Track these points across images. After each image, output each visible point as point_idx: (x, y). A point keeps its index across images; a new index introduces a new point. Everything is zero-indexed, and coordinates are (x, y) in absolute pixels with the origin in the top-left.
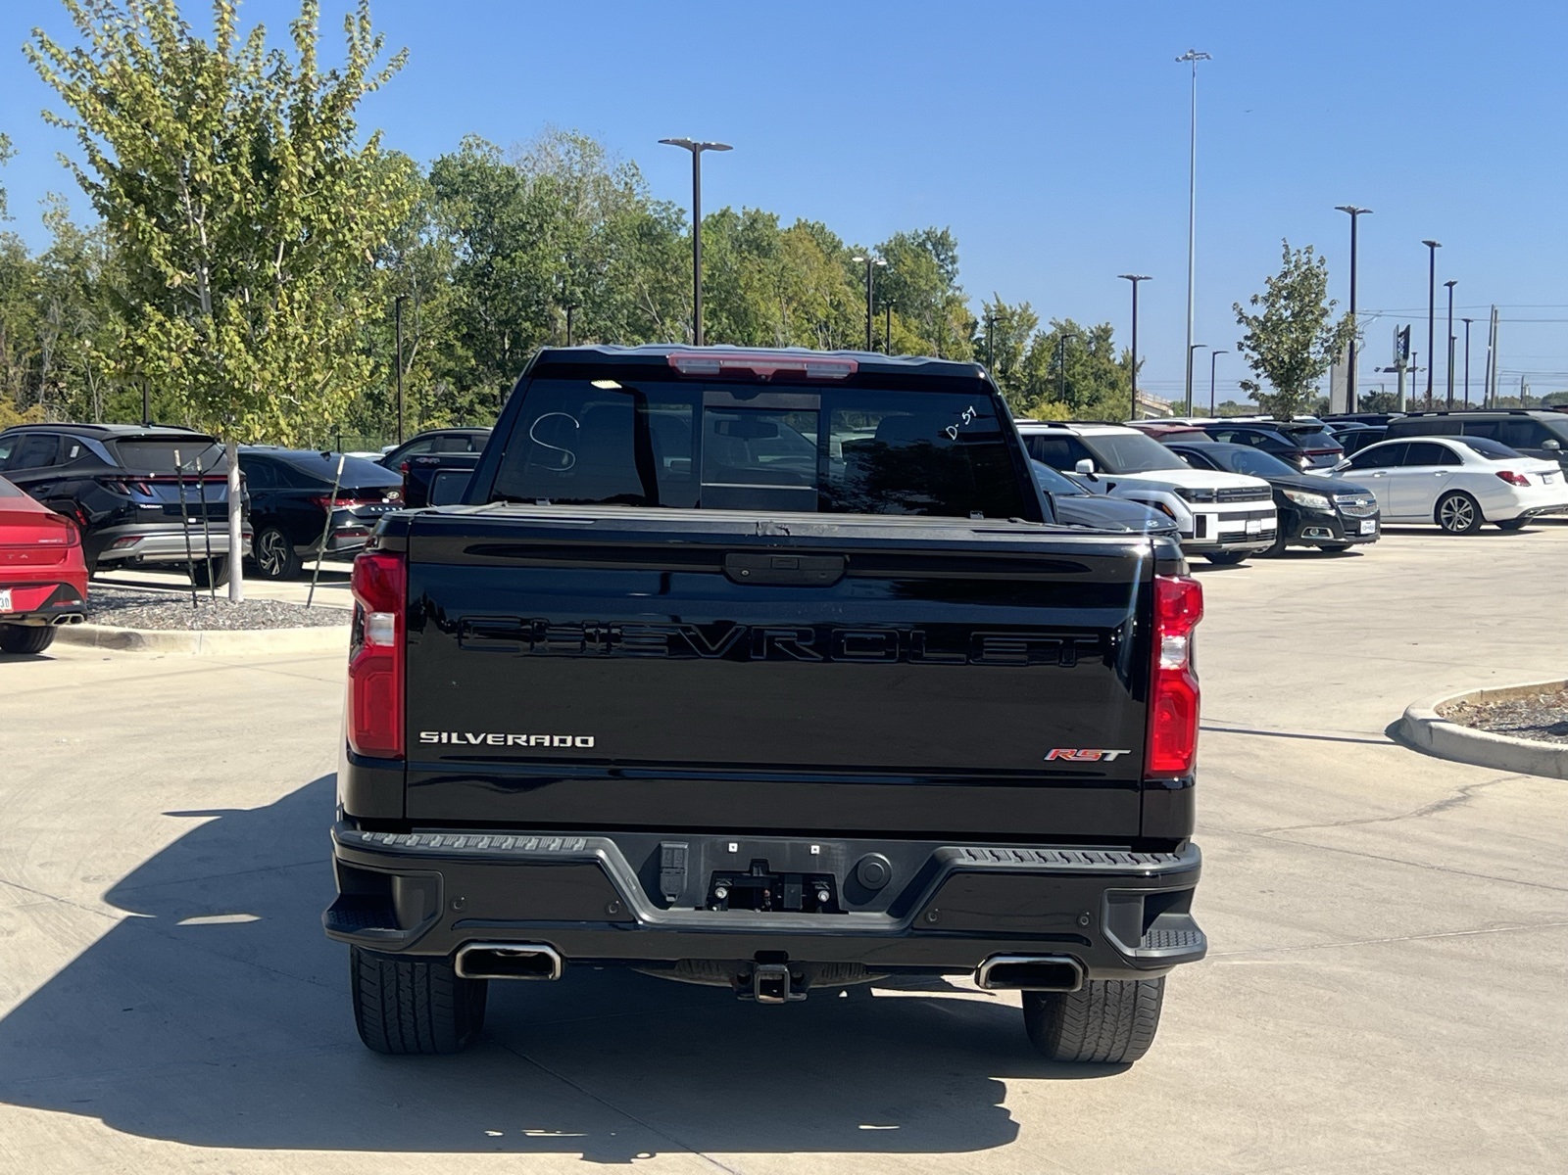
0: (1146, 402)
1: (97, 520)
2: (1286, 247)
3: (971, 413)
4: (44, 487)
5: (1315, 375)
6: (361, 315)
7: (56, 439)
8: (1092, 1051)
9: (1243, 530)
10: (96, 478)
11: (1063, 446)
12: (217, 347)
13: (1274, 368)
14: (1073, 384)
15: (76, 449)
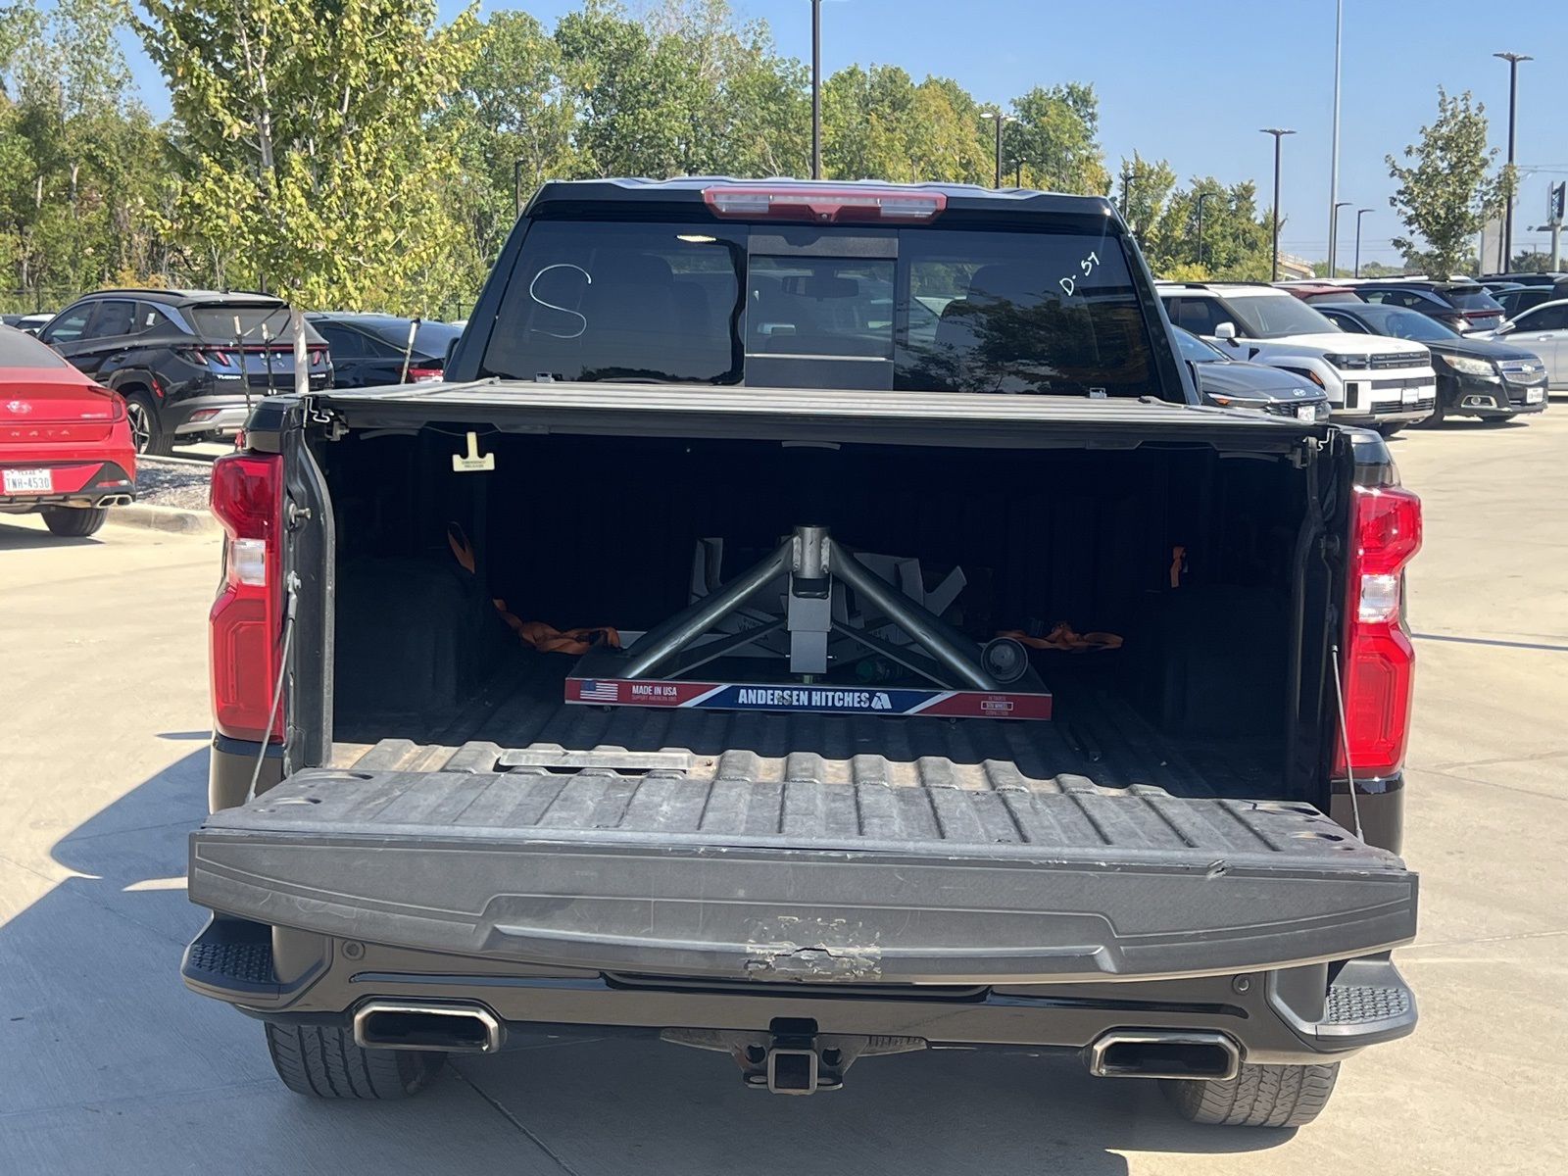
0: (1287, 264)
1: (174, 391)
2: (1443, 94)
3: (1093, 261)
4: (120, 356)
5: (1473, 231)
6: (433, 169)
7: (131, 305)
8: (1245, 1115)
9: (1399, 399)
10: (173, 347)
11: (1202, 308)
12: (279, 204)
13: (1428, 223)
14: (1212, 244)
15: (152, 316)
